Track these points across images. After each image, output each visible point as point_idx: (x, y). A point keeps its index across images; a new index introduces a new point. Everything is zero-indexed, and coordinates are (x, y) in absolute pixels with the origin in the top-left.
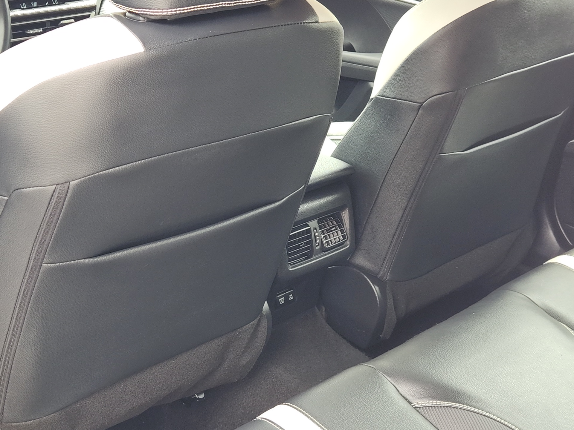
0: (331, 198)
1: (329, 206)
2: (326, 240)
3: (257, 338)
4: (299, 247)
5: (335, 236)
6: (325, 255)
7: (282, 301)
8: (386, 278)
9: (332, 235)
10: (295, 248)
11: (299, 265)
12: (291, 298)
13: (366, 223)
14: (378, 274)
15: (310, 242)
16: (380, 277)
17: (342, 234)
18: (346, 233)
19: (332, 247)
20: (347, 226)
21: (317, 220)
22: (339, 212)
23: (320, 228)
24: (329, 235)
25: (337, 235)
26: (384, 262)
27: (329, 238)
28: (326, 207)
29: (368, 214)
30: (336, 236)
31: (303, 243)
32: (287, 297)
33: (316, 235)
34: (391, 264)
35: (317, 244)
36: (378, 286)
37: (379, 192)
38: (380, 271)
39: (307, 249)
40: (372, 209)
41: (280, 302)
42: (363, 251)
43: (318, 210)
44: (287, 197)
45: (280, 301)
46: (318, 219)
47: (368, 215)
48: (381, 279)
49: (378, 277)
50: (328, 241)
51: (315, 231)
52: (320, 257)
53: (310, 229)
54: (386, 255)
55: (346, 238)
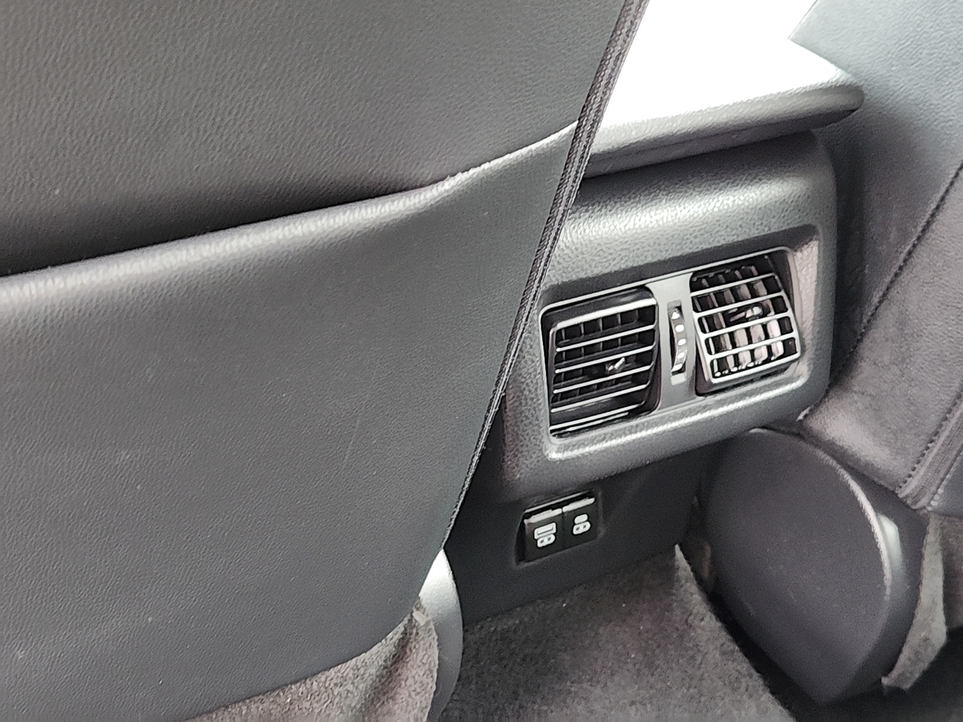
0: (753, 194)
1: (741, 226)
2: (717, 352)
3: (393, 698)
4: (600, 371)
5: (754, 340)
6: (706, 408)
7: (545, 536)
8: (929, 504)
9: (741, 337)
10: (588, 373)
11: (593, 441)
12: (581, 526)
13: (880, 302)
14: (901, 484)
15: (652, 358)
16: (907, 497)
17: (782, 334)
18: (800, 334)
19: (740, 381)
20: (805, 308)
21: (691, 274)
22: (782, 252)
23: (700, 304)
24: (731, 334)
25: (763, 337)
26: (927, 448)
27: (730, 346)
28: (729, 230)
29: (895, 270)
30: (760, 340)
31: (618, 360)
32: (565, 524)
33: (678, 333)
34: (955, 460)
35: (677, 367)
36: (896, 522)
37: (947, 191)
38: (910, 476)
39: (636, 379)
40: (910, 253)
41: (536, 540)
42: (856, 398)
43: (696, 237)
44: (461, 177)
45: (536, 537)
46: (695, 273)
47: (892, 275)
48: (909, 502)
49: (901, 496)
50: (725, 358)
51: (676, 315)
52: (684, 415)
53: (653, 308)
54: (941, 426)
55: (796, 352)
